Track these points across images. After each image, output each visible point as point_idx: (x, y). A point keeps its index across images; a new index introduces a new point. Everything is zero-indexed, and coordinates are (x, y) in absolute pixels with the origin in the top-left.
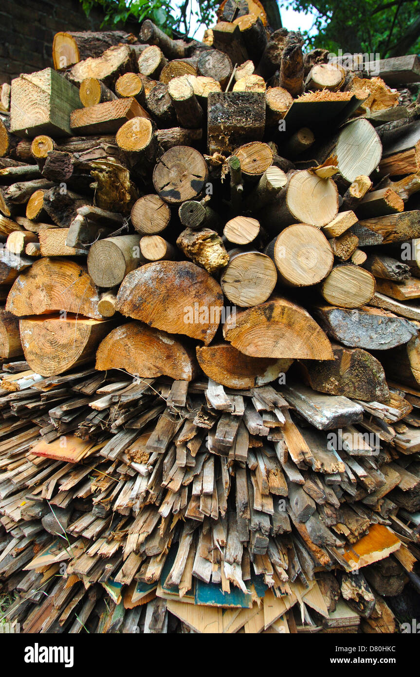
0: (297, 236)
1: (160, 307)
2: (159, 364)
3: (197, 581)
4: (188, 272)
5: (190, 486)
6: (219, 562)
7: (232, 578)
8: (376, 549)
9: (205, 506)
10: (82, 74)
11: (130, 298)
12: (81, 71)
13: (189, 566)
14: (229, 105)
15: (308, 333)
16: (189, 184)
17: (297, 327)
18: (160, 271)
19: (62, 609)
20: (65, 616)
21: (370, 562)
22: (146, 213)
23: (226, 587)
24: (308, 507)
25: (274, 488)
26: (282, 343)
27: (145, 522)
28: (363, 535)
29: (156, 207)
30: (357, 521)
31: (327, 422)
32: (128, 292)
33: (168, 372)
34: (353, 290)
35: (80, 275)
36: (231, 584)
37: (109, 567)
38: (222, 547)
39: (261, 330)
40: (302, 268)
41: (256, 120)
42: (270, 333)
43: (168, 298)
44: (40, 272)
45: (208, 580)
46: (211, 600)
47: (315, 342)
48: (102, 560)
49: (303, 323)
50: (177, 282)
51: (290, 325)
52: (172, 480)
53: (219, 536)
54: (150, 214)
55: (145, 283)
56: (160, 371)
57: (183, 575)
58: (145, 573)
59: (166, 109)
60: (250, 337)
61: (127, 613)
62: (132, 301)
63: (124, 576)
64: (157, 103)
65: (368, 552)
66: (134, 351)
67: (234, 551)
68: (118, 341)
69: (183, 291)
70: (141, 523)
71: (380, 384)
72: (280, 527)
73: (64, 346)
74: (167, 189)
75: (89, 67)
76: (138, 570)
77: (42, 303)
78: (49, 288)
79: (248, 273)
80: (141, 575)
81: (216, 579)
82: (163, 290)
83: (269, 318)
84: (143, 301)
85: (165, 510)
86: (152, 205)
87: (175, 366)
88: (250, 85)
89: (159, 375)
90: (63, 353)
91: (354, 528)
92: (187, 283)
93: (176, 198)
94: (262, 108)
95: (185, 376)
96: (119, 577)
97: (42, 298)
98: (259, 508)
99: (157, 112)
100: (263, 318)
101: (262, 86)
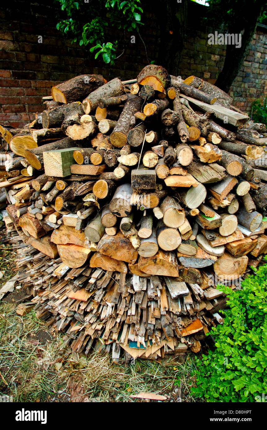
0: (167, 233)
1: (114, 252)
2: (115, 267)
3: (129, 341)
4: (125, 241)
5: (127, 312)
6: (137, 335)
7: (141, 342)
8: (194, 329)
9: (132, 319)
10: (72, 133)
11: (102, 248)
12: (71, 132)
13: (127, 337)
14: (140, 180)
15: (169, 268)
16: (124, 212)
17: (165, 266)
18: (114, 240)
19: (84, 342)
20: (85, 344)
21: (191, 333)
22: (107, 220)
23: (138, 345)
24: (166, 324)
25: (156, 316)
26: (160, 270)
27: (111, 322)
28: (189, 325)
29: (111, 217)
30: (188, 320)
31: (175, 297)
32: (101, 246)
33: (118, 270)
34: (189, 251)
35: (81, 233)
36: (140, 343)
37: (100, 332)
38: (138, 330)
39: (152, 266)
40: (168, 245)
41: (151, 186)
42: (155, 267)
43: (117, 249)
44: (64, 229)
45: (133, 341)
46: (134, 346)
47: (172, 271)
48: (96, 331)
49: (168, 264)
50: (120, 244)
51: (163, 265)
52: (120, 310)
53: (137, 326)
54: (108, 220)
55: (108, 243)
56: (115, 270)
57: (125, 339)
58: (112, 336)
59: (113, 165)
60: (148, 268)
61: (106, 345)
62: (103, 249)
63: (105, 336)
64: (109, 161)
65: (191, 330)
66: (104, 262)
67: (142, 331)
68: (98, 258)
69: (123, 247)
70: (110, 322)
71: (199, 279)
72: (157, 327)
73: (77, 259)
74: (115, 211)
75: (75, 130)
76: (110, 335)
77: (66, 240)
78: (68, 236)
79: (148, 248)
80: (111, 337)
81: (135, 340)
82: (115, 246)
83: (155, 263)
84: (107, 249)
85: (118, 320)
86: (109, 217)
87: (121, 268)
88: (151, 158)
89: (115, 271)
90: (77, 261)
91: (186, 323)
92: (124, 245)
93: (119, 215)
94: (154, 181)
95: (124, 272)
96: (103, 337)
97: (66, 238)
98: (150, 323)
99: (109, 166)
100: (153, 262)
101: (156, 159)
